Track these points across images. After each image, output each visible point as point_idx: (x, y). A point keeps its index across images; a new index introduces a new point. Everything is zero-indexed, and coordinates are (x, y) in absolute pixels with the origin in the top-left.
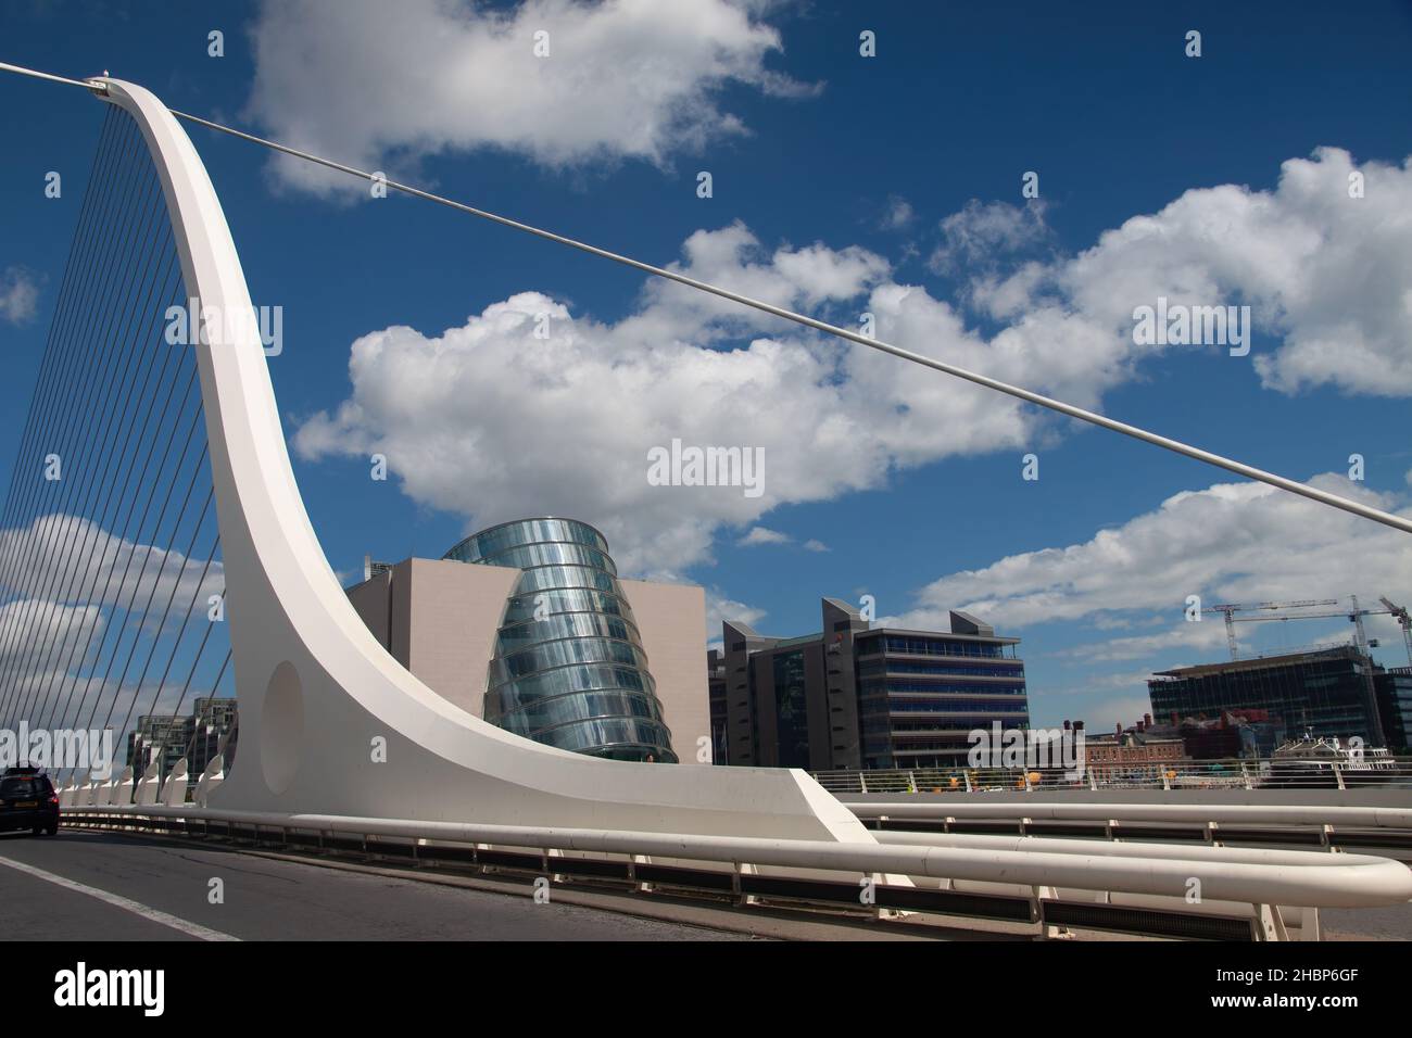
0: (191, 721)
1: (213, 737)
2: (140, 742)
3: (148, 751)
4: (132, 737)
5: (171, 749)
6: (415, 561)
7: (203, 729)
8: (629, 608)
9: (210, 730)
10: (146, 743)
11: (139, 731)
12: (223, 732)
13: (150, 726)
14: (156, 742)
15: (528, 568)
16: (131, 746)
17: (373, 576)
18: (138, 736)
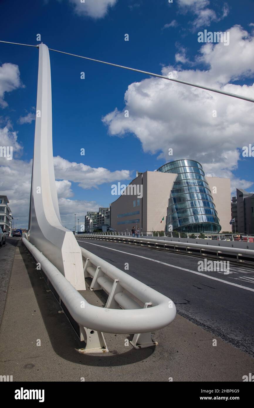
0: (98, 213)
1: (103, 217)
2: (87, 218)
3: (89, 220)
4: (86, 217)
5: (94, 220)
6: (148, 172)
7: (101, 215)
8: (208, 185)
9: (102, 215)
10: (89, 218)
11: (87, 215)
12: (105, 216)
13: (90, 214)
14: (91, 218)
15: (179, 174)
16: (85, 219)
17: (138, 176)
18: (87, 217)
